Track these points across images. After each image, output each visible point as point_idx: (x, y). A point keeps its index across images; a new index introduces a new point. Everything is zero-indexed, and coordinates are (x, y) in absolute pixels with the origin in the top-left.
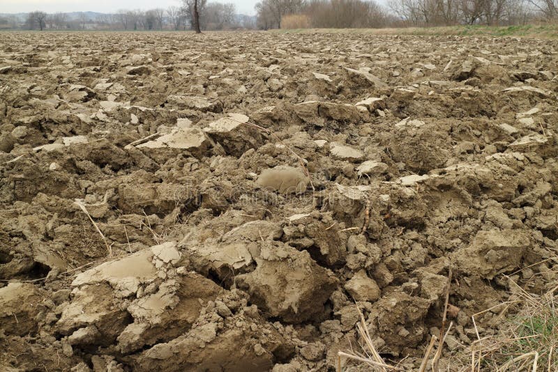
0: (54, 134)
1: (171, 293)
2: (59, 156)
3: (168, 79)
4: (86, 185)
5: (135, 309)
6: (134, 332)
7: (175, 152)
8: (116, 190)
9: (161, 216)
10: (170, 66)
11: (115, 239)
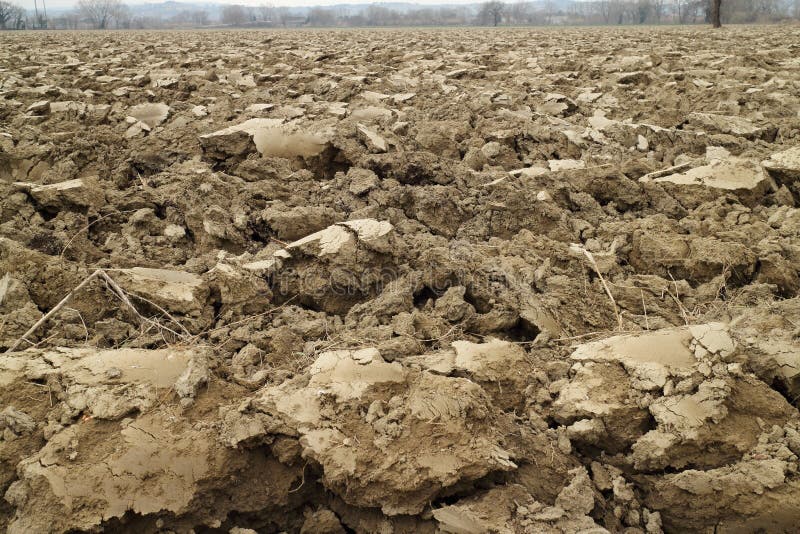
0: (531, 156)
1: (717, 399)
2: (549, 183)
3: (680, 91)
4: (582, 227)
5: (659, 409)
6: (656, 443)
7: (714, 194)
8: (629, 238)
9: (693, 285)
10: (680, 73)
11: (624, 306)
